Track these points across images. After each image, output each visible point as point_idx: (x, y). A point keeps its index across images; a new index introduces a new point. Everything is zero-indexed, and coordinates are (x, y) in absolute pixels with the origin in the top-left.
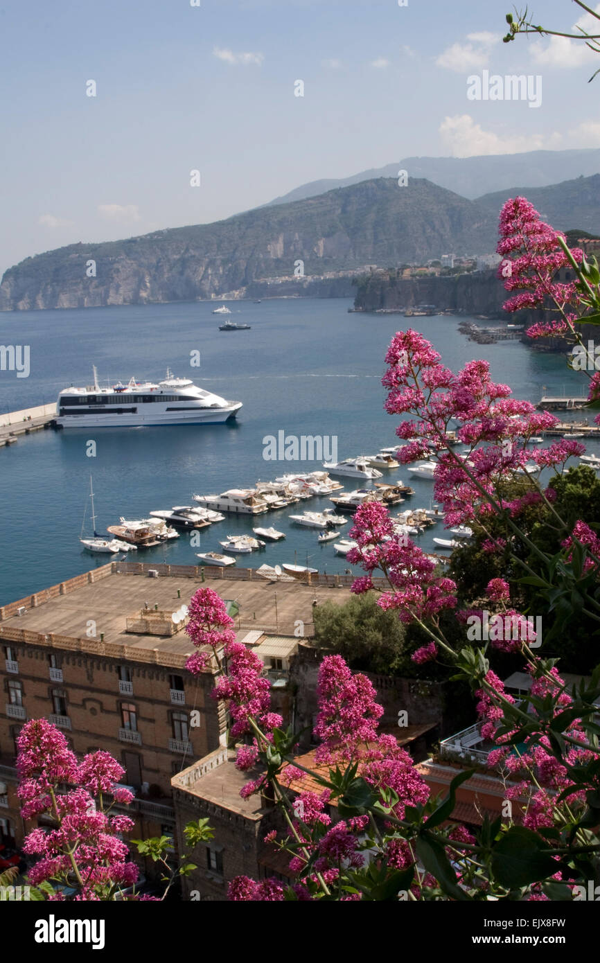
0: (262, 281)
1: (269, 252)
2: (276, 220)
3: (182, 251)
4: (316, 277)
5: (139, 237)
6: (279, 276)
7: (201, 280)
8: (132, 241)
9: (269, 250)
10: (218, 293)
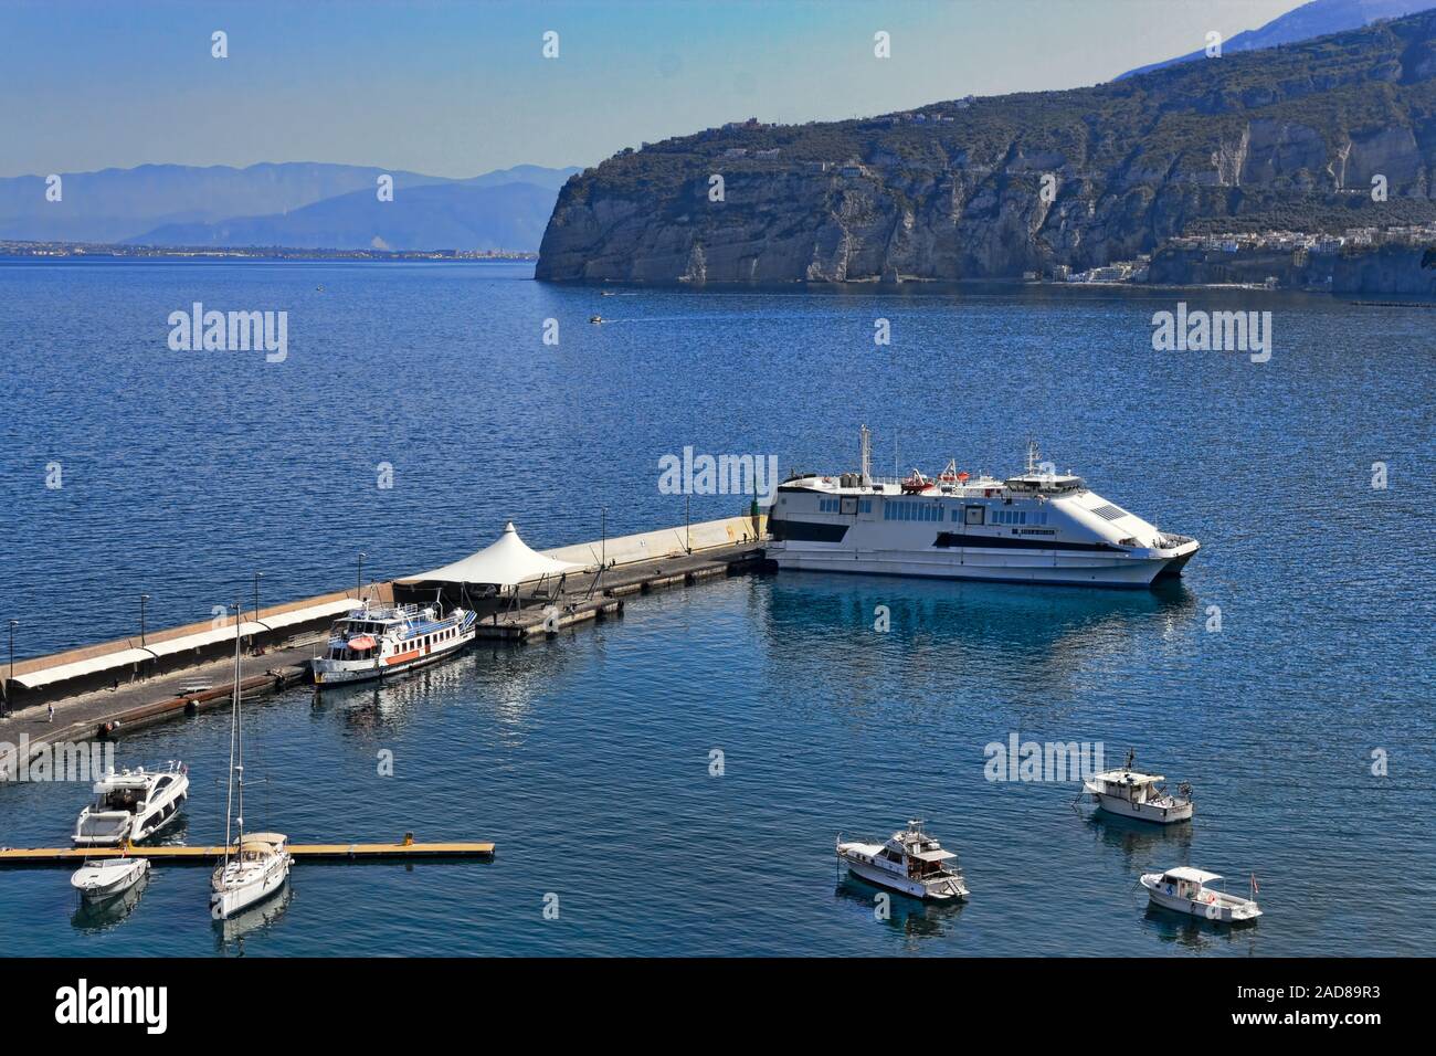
0: (1190, 240)
1: (1215, 169)
2: (1237, 90)
3: (1001, 157)
4: (1327, 238)
5: (896, 115)
6: (1234, 232)
7: (1041, 231)
8: (883, 124)
9: (1214, 163)
10: (1077, 267)
